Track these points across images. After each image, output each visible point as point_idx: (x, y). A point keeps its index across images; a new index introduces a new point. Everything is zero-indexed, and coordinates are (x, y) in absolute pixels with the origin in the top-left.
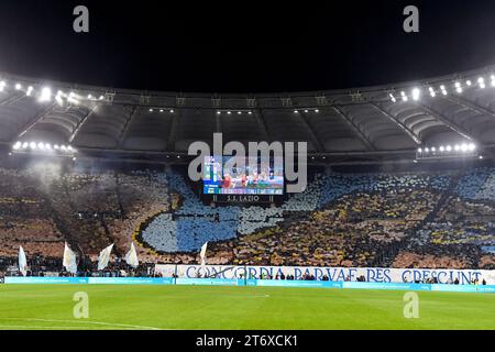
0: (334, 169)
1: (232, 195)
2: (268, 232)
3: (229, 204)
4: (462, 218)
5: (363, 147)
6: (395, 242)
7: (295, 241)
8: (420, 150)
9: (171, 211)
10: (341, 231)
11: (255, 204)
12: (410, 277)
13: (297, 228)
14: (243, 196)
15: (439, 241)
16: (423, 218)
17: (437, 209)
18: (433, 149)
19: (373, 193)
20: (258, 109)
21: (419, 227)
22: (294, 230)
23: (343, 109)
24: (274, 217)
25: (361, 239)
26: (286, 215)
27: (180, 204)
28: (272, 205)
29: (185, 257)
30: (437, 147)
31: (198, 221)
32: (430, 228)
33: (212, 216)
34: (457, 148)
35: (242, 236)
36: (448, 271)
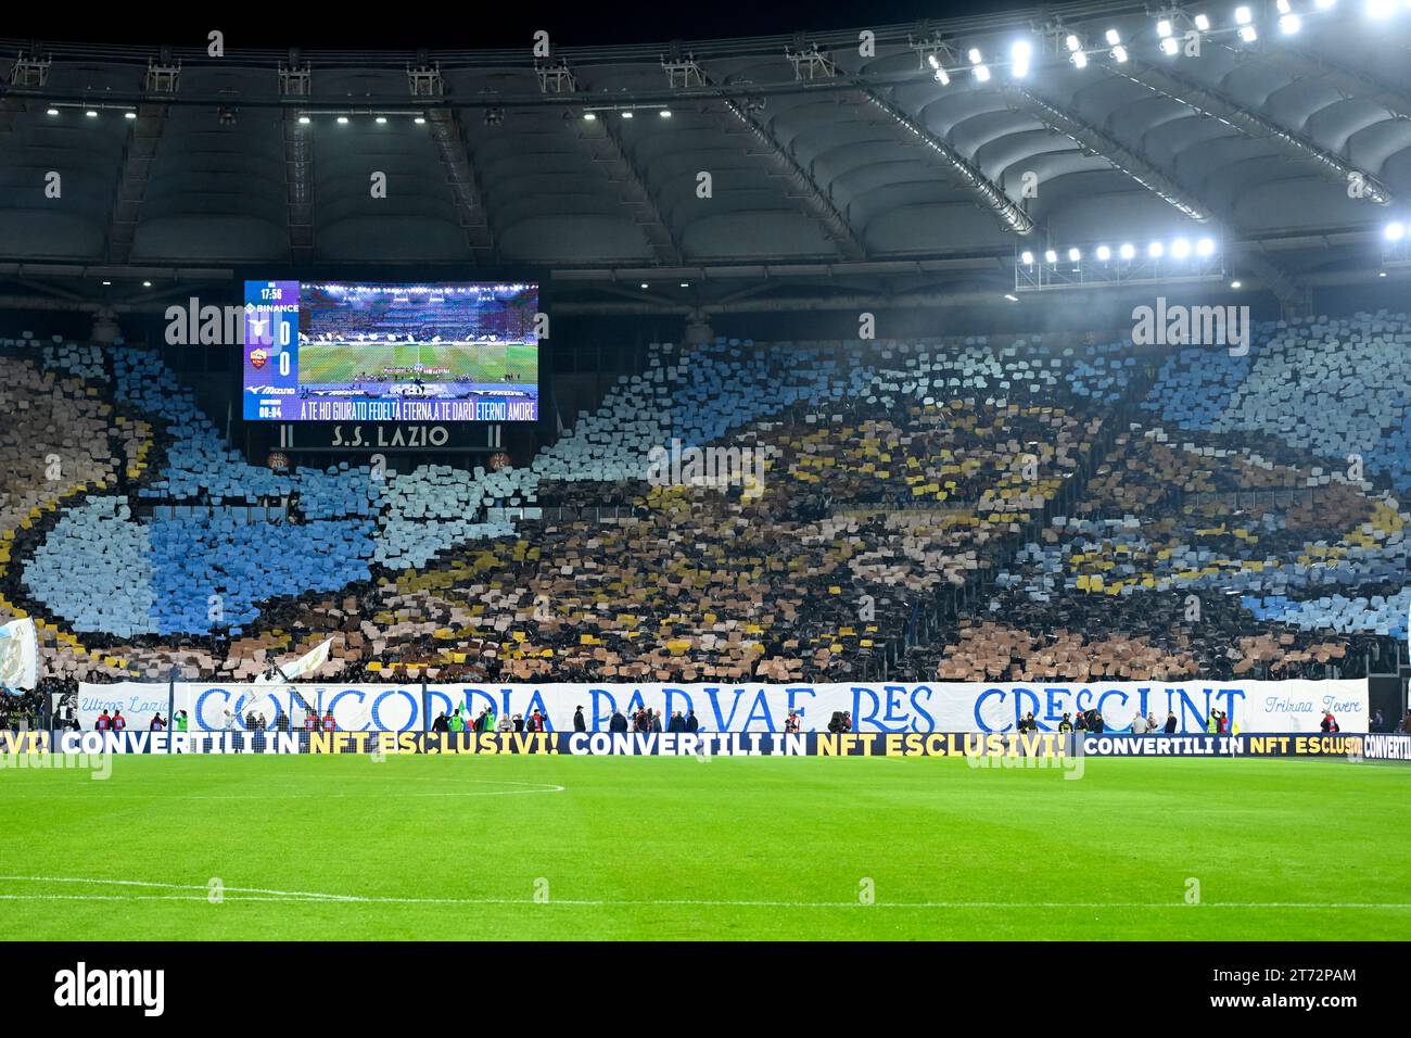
0: (723, 325)
1: (347, 427)
2: (487, 560)
3: (337, 457)
4: (1175, 498)
5: (828, 247)
6: (944, 589)
7: (585, 590)
8: (1027, 258)
9: (123, 486)
10: (750, 551)
11: (438, 458)
12: (1000, 712)
13: (593, 544)
14: (390, 426)
15: (1096, 583)
16: (1039, 504)
17: (1087, 471)
18: (1074, 255)
19: (860, 413)
20: (451, 107)
21: (1030, 534)
22: (583, 553)
23: (762, 111)
24: (505, 502)
25: (822, 582)
26: (552, 496)
27: (157, 461)
28: (498, 461)
29: (183, 654)
30: (1088, 250)
31: (223, 522)
32: (1064, 536)
33: (275, 502)
34: (1155, 250)
35: (393, 576)
36: (1130, 688)
